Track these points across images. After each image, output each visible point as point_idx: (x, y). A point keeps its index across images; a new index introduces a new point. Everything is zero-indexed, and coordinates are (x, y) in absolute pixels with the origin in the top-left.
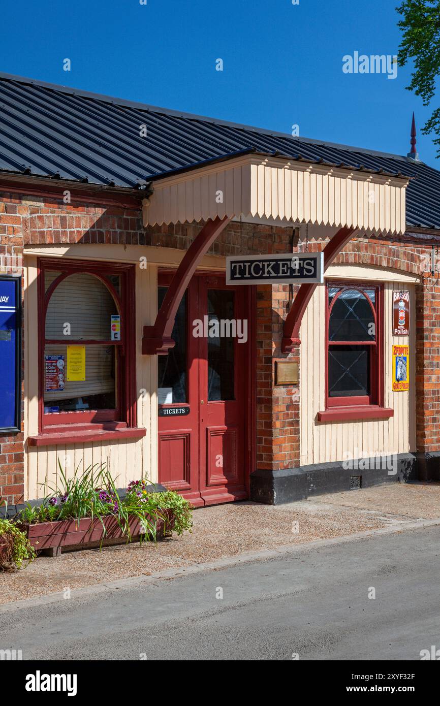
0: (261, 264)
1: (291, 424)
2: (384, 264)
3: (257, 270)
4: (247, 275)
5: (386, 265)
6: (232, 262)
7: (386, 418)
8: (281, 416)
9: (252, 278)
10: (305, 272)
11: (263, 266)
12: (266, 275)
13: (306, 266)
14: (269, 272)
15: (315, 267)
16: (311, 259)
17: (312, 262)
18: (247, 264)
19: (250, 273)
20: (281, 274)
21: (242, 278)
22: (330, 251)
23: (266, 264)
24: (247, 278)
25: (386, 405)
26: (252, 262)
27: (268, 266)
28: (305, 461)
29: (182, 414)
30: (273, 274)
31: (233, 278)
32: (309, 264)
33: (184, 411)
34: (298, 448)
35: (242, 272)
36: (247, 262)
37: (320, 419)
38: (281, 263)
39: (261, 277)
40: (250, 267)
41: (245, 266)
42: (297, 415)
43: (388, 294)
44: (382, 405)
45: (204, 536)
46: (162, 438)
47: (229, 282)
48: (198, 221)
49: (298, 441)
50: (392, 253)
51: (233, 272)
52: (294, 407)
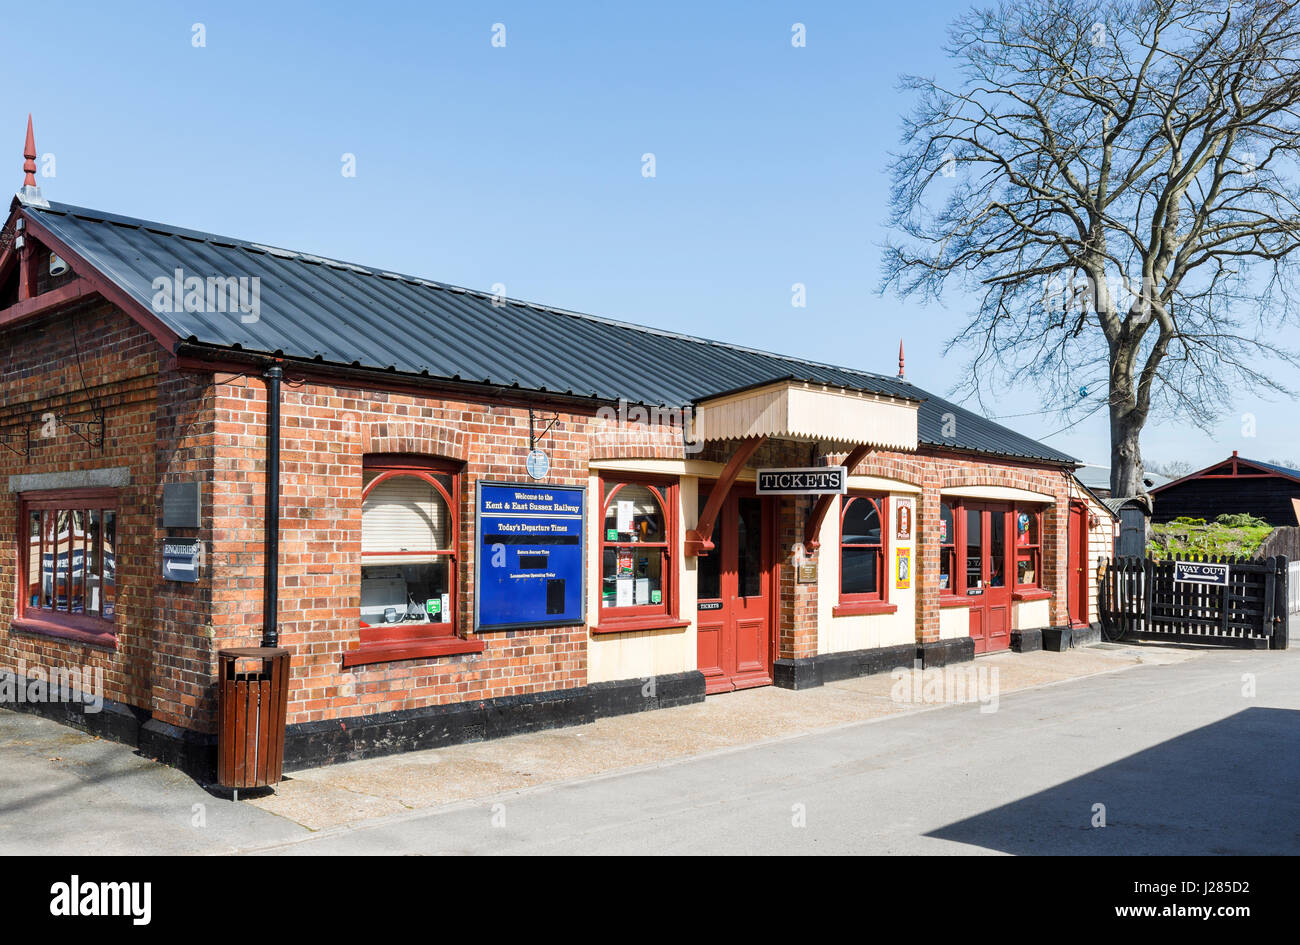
0: (789, 477)
1: (811, 618)
2: (891, 475)
3: (785, 481)
4: (776, 486)
5: (892, 476)
6: (761, 474)
7: (892, 613)
8: (802, 611)
9: (781, 488)
10: (831, 484)
11: (791, 478)
12: (794, 486)
13: (832, 479)
14: (797, 484)
15: (840, 479)
16: (836, 472)
17: (837, 475)
18: (776, 476)
19: (778, 484)
20: (808, 486)
21: (772, 488)
22: (850, 463)
23: (794, 476)
24: (776, 489)
25: (890, 602)
26: (781, 474)
27: (796, 478)
28: (822, 650)
29: (716, 609)
30: (801, 485)
31: (762, 488)
32: (834, 477)
33: (718, 606)
34: (816, 639)
35: (772, 483)
36: (776, 474)
37: (837, 613)
38: (808, 476)
39: (790, 488)
40: (779, 478)
41: (774, 478)
42: (816, 610)
43: (892, 500)
44: (887, 602)
45: (741, 718)
46: (701, 629)
47: (759, 492)
48: (738, 438)
49: (817, 633)
50: (897, 465)
51: (762, 483)
52: (813, 603)
